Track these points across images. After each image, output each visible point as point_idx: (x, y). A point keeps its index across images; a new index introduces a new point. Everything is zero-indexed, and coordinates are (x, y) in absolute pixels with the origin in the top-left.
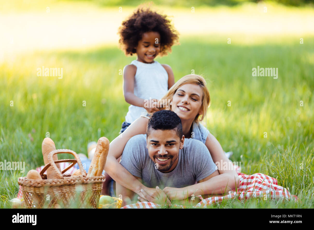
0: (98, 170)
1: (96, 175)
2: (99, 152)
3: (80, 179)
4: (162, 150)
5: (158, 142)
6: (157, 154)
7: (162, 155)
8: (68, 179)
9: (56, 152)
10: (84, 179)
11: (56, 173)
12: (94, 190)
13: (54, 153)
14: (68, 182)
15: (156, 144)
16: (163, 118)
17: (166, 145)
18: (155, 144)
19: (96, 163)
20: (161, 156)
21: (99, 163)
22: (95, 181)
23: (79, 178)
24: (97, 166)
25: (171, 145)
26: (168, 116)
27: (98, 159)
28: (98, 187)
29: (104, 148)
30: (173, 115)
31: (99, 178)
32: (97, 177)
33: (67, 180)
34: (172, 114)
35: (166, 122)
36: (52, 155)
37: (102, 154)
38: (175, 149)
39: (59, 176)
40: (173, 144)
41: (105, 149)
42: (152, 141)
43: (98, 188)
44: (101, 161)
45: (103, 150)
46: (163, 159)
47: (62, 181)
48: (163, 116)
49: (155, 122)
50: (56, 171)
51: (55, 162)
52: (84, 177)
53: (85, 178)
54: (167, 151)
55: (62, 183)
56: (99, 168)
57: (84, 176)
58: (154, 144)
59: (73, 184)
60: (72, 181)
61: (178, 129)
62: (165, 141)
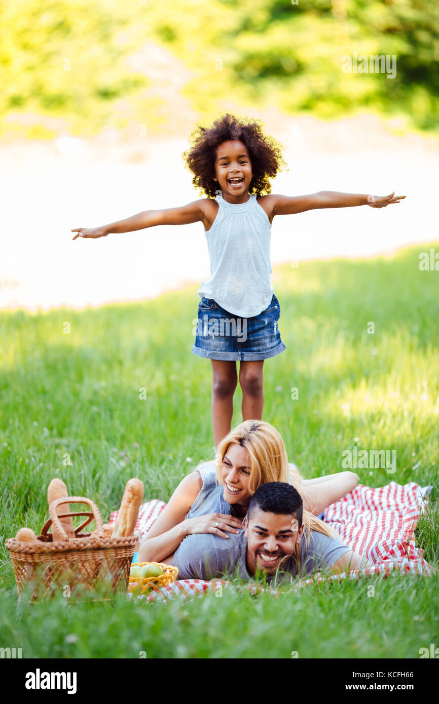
0: (126, 528)
1: (123, 534)
2: (128, 501)
3: (95, 542)
4: (271, 543)
5: (265, 530)
6: (262, 548)
7: (269, 551)
8: (76, 542)
9: (63, 501)
10: (101, 541)
11: (58, 532)
12: (119, 557)
13: (59, 503)
14: (75, 546)
15: (263, 533)
16: (279, 495)
17: (277, 537)
18: (261, 534)
19: (123, 516)
20: (267, 553)
21: (128, 517)
22: (118, 545)
23: (94, 540)
24: (125, 522)
25: (284, 536)
26: (285, 493)
27: (127, 511)
28: (126, 553)
29: (134, 494)
30: (292, 493)
31: (126, 540)
32: (123, 539)
33: (74, 543)
34: (291, 490)
35: (282, 502)
36: (55, 506)
37: (131, 504)
38: (289, 545)
39: (63, 537)
40: (288, 536)
41: (136, 497)
42: (258, 527)
43: (126, 555)
44: (130, 514)
45: (133, 498)
46: (270, 557)
47: (66, 544)
48: (278, 492)
49: (265, 500)
50: (58, 531)
51: (59, 517)
52: (101, 539)
53: (103, 540)
54: (278, 545)
55: (67, 547)
56: (128, 525)
57: (101, 537)
58: (259, 532)
59: (84, 548)
60: (82, 545)
61: (298, 514)
62: (277, 530)
